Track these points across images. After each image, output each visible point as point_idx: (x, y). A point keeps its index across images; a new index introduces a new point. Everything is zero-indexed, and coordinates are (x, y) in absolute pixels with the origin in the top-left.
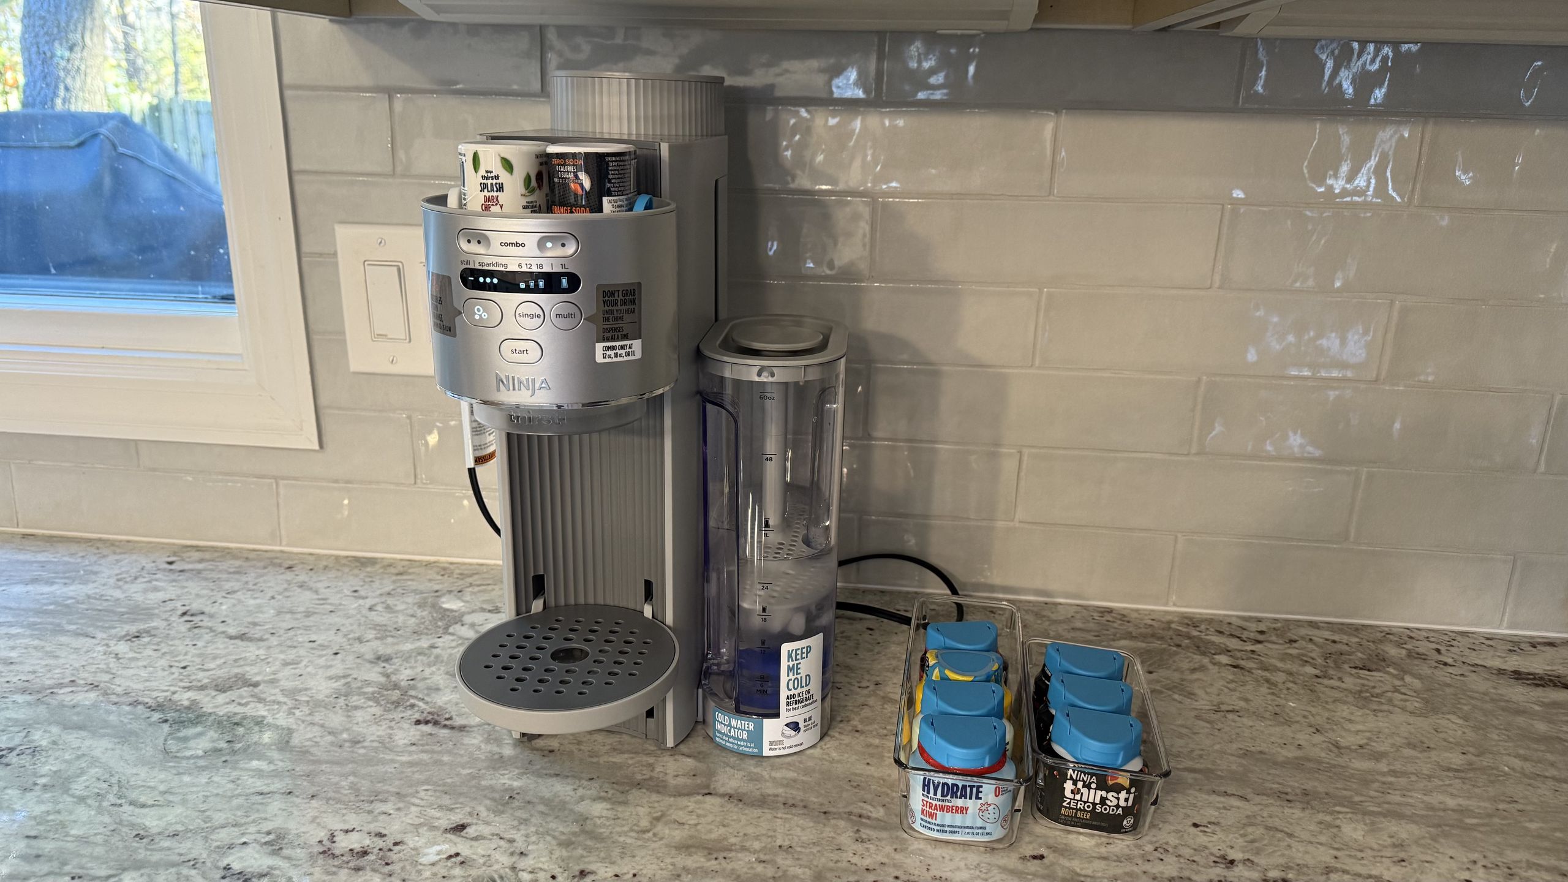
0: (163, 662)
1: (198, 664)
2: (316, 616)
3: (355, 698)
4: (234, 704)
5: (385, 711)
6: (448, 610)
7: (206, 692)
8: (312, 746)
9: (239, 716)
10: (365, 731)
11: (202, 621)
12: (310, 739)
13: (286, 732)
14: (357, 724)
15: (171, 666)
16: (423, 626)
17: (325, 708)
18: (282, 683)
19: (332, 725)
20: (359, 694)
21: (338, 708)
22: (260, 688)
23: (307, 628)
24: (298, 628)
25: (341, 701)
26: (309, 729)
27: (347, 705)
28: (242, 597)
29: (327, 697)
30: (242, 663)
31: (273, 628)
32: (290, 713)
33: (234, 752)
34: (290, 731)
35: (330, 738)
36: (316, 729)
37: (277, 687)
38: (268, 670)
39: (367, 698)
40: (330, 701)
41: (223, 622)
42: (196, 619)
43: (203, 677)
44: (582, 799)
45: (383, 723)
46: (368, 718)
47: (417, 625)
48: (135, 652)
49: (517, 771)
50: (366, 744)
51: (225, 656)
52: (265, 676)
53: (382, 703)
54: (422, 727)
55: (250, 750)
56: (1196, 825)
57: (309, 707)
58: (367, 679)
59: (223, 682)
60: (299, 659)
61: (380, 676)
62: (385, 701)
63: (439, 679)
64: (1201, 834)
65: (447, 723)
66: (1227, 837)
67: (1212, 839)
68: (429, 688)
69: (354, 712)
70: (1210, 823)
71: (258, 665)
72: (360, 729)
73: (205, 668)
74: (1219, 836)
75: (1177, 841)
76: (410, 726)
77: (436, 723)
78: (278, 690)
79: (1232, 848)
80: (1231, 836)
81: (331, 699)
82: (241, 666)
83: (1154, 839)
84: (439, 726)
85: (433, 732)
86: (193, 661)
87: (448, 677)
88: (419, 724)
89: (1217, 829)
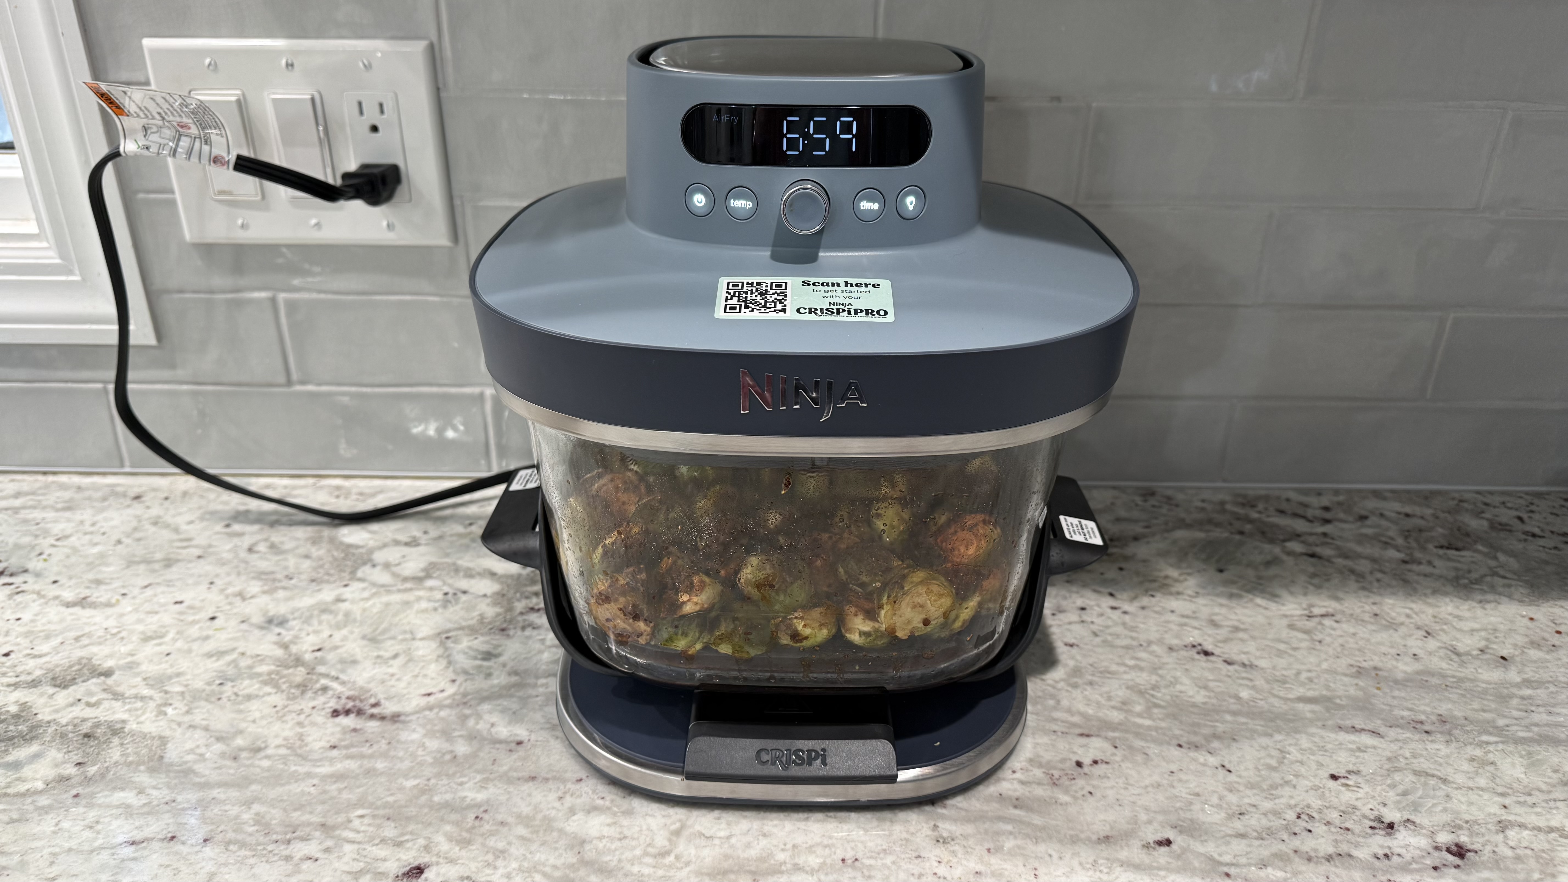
1: (26, 648)
2: (179, 564)
3: (247, 682)
4: (81, 706)
5: (288, 699)
6: (350, 546)
7: (40, 690)
8: (195, 762)
9: (89, 724)
10: (265, 732)
11: (25, 582)
12: (191, 751)
13: (156, 743)
14: (254, 721)
16: (321, 571)
17: (206, 700)
18: (144, 667)
19: (219, 726)
20: (252, 677)
21: (225, 700)
22: (114, 677)
23: (169, 583)
24: (158, 584)
25: (228, 688)
26: (188, 734)
27: (236, 694)
28: (78, 544)
29: (208, 683)
30: (86, 642)
31: (123, 587)
32: (161, 711)
33: (88, 780)
34: (163, 741)
35: (219, 747)
36: (198, 734)
37: (138, 674)
38: (123, 649)
39: (262, 682)
40: (213, 691)
41: (55, 582)
43: (34, 667)
44: (572, 811)
45: (288, 718)
46: (267, 711)
47: (315, 569)
49: (479, 777)
50: (269, 751)
51: (62, 633)
52: (116, 659)
53: (284, 687)
54: (343, 720)
55: (110, 776)
56: (1334, 777)
57: (185, 702)
58: (259, 653)
59: (63, 673)
60: (164, 630)
61: (275, 647)
62: (287, 685)
63: (354, 647)
64: (1343, 789)
65: (375, 711)
66: (1374, 790)
67: (1359, 795)
68: (342, 661)
69: (248, 704)
70: (1349, 772)
71: (108, 642)
72: (260, 730)
73: (37, 653)
74: (1366, 788)
75: (1320, 802)
76: (325, 720)
77: (360, 712)
78: (139, 679)
79: (1385, 805)
80: (1379, 788)
81: (214, 687)
82: (86, 646)
83: (1293, 802)
84: (364, 717)
85: (358, 727)
86: (18, 644)
87: (365, 642)
88: (337, 716)
89: (1360, 780)
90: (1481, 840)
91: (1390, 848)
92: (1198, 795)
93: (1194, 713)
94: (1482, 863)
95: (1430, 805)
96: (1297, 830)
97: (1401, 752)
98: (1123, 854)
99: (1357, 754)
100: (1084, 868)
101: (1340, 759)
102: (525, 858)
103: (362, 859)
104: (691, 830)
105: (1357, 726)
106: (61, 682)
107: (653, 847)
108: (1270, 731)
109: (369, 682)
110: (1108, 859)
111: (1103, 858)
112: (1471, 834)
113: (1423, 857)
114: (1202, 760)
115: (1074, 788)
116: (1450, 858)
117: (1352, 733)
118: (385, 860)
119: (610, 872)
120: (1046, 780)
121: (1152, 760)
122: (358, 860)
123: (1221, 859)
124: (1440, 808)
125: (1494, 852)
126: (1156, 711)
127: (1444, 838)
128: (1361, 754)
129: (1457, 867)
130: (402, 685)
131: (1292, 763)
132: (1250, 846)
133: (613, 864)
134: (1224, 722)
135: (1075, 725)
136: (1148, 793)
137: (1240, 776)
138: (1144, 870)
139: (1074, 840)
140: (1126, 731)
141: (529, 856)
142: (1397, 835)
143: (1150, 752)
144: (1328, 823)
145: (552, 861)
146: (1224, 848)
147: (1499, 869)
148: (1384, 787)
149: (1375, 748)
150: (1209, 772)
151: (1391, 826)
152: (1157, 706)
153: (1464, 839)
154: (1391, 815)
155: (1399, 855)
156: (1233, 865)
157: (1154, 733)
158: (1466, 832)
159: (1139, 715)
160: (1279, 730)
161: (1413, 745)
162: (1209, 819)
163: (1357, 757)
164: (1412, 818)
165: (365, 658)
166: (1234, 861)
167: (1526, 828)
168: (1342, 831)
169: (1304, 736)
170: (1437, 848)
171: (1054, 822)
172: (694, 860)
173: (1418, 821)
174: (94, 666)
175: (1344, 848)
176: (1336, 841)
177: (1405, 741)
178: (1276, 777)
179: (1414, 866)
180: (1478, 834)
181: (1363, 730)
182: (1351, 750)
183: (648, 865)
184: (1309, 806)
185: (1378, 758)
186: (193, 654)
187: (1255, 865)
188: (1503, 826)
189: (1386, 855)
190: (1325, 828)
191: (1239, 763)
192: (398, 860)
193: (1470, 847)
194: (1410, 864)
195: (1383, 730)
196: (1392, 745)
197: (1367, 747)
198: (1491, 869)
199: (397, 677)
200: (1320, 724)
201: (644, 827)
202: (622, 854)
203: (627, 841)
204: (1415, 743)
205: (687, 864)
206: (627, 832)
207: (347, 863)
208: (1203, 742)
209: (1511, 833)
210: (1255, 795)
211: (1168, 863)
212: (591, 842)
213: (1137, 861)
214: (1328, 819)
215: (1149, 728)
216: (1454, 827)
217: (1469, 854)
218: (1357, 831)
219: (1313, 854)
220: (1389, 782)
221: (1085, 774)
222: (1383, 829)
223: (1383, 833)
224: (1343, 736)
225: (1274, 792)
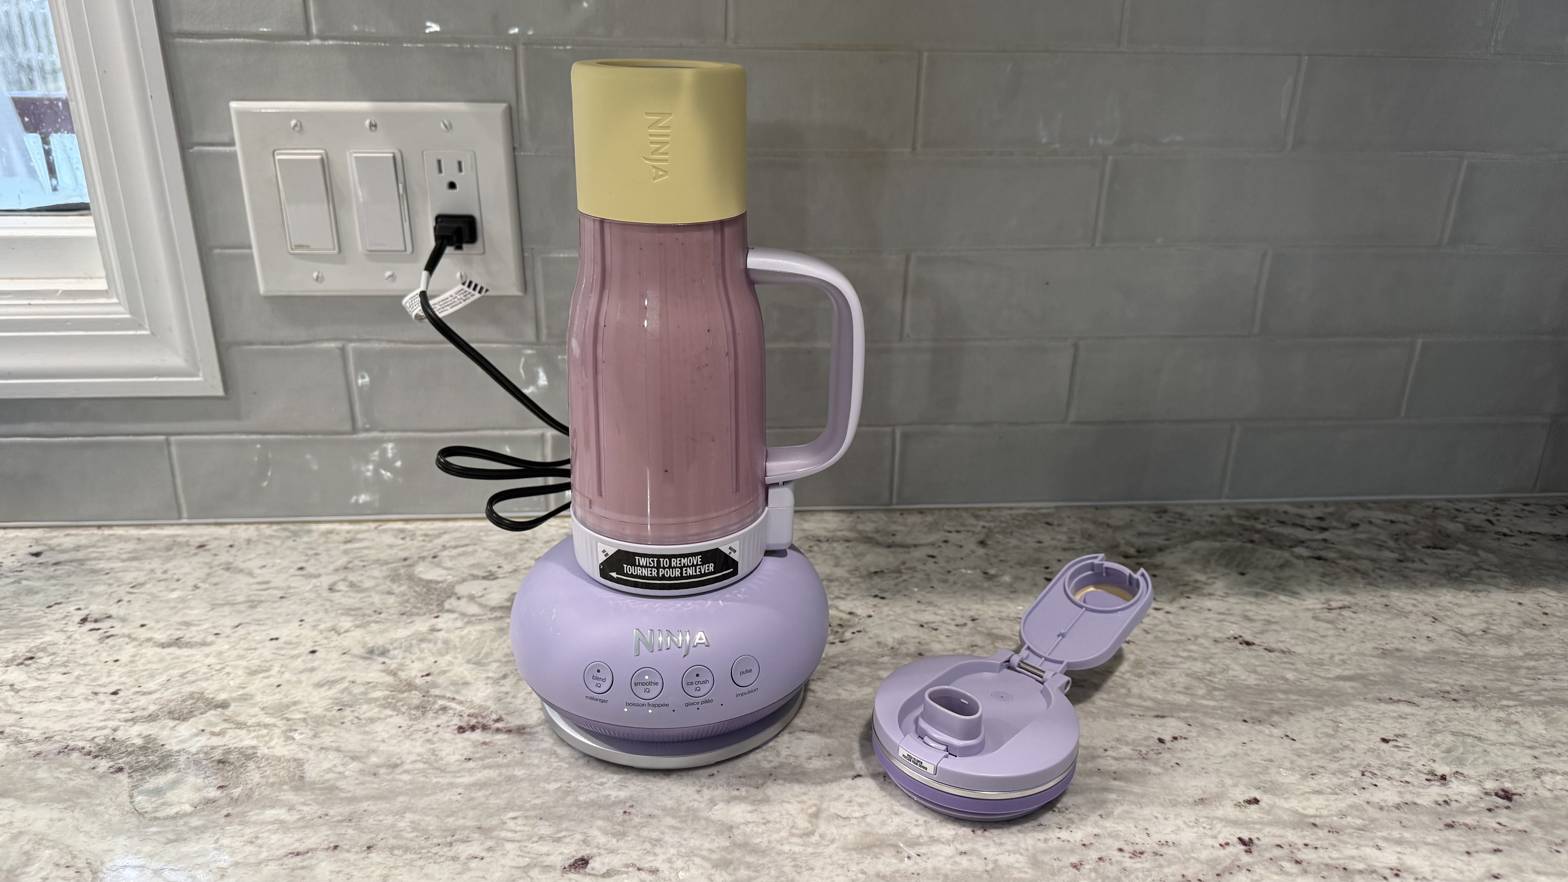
0: (81, 690)
1: (133, 686)
2: (264, 605)
3: (365, 707)
4: (206, 735)
5: (411, 719)
7: (160, 723)
8: (336, 779)
9: (219, 751)
10: (398, 750)
11: (112, 627)
12: (329, 771)
13: (293, 764)
14: (383, 741)
15: (96, 694)
16: (408, 605)
17: (330, 725)
18: (258, 699)
19: (350, 747)
20: (369, 702)
21: (347, 724)
22: (232, 708)
24: (248, 623)
25: (348, 713)
27: (357, 718)
28: (154, 590)
29: (327, 710)
30: (193, 678)
31: (214, 627)
32: (288, 736)
33: (235, 801)
34: (299, 762)
36: (332, 755)
37: (254, 705)
38: (232, 683)
39: (380, 706)
40: (334, 716)
41: (142, 626)
42: (104, 625)
43: (148, 703)
45: (416, 736)
46: (394, 731)
48: (37, 679)
50: (406, 767)
51: (165, 671)
52: (231, 692)
53: (403, 709)
54: (469, 736)
55: (256, 796)
56: (1385, 741)
57: (309, 727)
58: (369, 680)
59: (178, 707)
60: (268, 665)
61: (384, 674)
62: (406, 707)
63: (462, 670)
64: (1395, 750)
65: (499, 725)
66: (1422, 749)
67: (1410, 754)
68: (454, 684)
69: (372, 726)
70: (1397, 736)
71: (215, 678)
72: (391, 748)
73: (145, 690)
74: (1414, 749)
75: (1378, 762)
76: (453, 736)
77: (485, 728)
78: (257, 709)
79: (1434, 761)
80: (1425, 748)
81: (334, 712)
82: (193, 682)
83: (1355, 763)
84: (490, 731)
85: (487, 740)
86: (124, 684)
87: (472, 666)
88: (464, 732)
89: (1408, 742)
90: (1523, 785)
91: (1447, 796)
92: (1271, 761)
93: (1250, 693)
94: (1528, 803)
95: (1472, 759)
96: (1364, 785)
97: (1437, 717)
98: (1220, 813)
99: (1400, 721)
100: (1188, 826)
101: (1386, 726)
102: (681, 845)
103: (526, 855)
104: (828, 813)
105: (1395, 698)
106: (180, 716)
107: (797, 828)
108: (1320, 705)
109: (486, 701)
110: (1208, 818)
111: (1203, 817)
112: (1513, 781)
113: (1477, 801)
114: (1267, 732)
115: (1162, 761)
116: (1500, 801)
117: (1391, 703)
118: (548, 855)
119: (764, 851)
120: (1135, 755)
121: (1224, 734)
122: (522, 856)
123: (1306, 812)
124: (1481, 761)
125: (1536, 794)
126: (1216, 693)
127: (1490, 785)
128: (1403, 721)
129: (1508, 808)
130: (519, 701)
131: (1346, 730)
132: (1328, 800)
133: (764, 845)
134: (1279, 699)
135: (1148, 709)
136: (1227, 761)
137: (1303, 744)
138: (1241, 824)
139: (1174, 804)
140: (1196, 711)
141: (684, 843)
142: (1451, 785)
143: (1221, 728)
144: (1389, 778)
145: (707, 845)
146: (1306, 804)
147: (1543, 807)
148: (1430, 746)
149: (1413, 715)
150: (1276, 741)
151: (1443, 778)
152: (1216, 689)
153: (1508, 785)
154: (1442, 769)
155: (1457, 801)
156: (1316, 816)
157: (1220, 712)
158: (1508, 780)
159: (1203, 698)
160: (1327, 704)
161: (1445, 711)
162: (1287, 780)
163: (1401, 723)
164: (1460, 770)
165: (476, 680)
166: (1318, 813)
167: (1558, 774)
168: (1403, 784)
169: (1350, 708)
170: (1487, 794)
171: (1151, 790)
172: (837, 837)
173: (1465, 773)
174: (207, 699)
175: (1408, 798)
176: (1400, 792)
177: (1438, 708)
178: (1335, 743)
179: (1471, 809)
180: (1518, 780)
181: (1399, 701)
182: (1394, 718)
183: (797, 844)
184: (1369, 765)
185: (1419, 724)
186: (304, 685)
187: (1336, 816)
188: (1538, 774)
189: (1445, 802)
190: (1387, 782)
191: (1300, 733)
192: (561, 854)
193: (1514, 791)
194: (1468, 808)
195: (1416, 700)
196: (1428, 712)
197: (1407, 715)
198: (1536, 808)
199: (512, 694)
200: (1361, 697)
201: (784, 813)
202: (770, 836)
203: (771, 825)
204: (1447, 710)
205: (833, 841)
206: (769, 818)
207: (513, 860)
208: (1265, 717)
209: (1547, 778)
210: (1321, 758)
211: (1260, 817)
212: (738, 828)
213: (1233, 817)
214: (1389, 775)
215: (1214, 708)
216: (1497, 776)
217: (1515, 797)
218: (1416, 783)
219: (1383, 804)
220: (1433, 742)
221: (1169, 749)
222: (1438, 781)
223: (1438, 783)
224: (1383, 707)
225: (1336, 755)
